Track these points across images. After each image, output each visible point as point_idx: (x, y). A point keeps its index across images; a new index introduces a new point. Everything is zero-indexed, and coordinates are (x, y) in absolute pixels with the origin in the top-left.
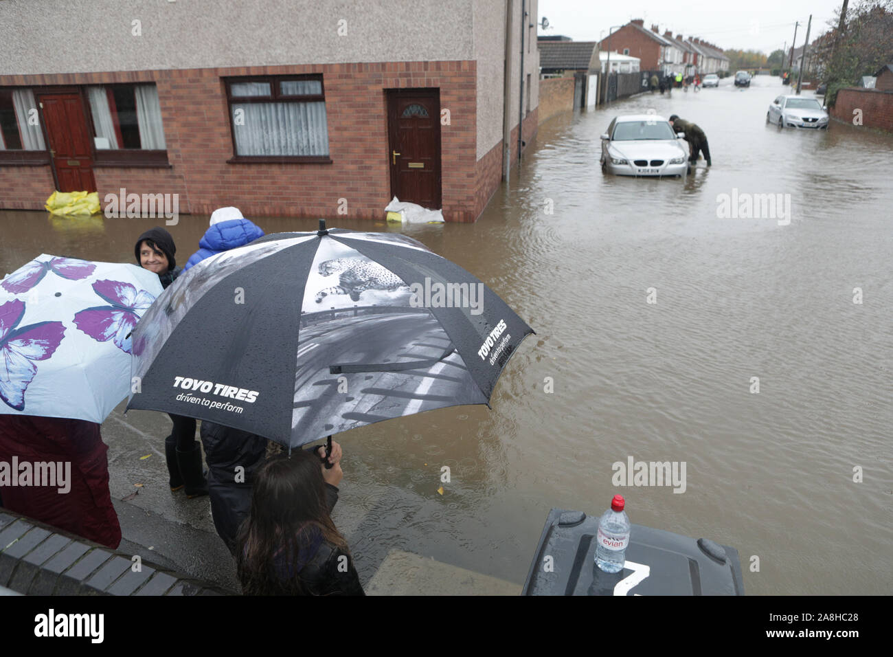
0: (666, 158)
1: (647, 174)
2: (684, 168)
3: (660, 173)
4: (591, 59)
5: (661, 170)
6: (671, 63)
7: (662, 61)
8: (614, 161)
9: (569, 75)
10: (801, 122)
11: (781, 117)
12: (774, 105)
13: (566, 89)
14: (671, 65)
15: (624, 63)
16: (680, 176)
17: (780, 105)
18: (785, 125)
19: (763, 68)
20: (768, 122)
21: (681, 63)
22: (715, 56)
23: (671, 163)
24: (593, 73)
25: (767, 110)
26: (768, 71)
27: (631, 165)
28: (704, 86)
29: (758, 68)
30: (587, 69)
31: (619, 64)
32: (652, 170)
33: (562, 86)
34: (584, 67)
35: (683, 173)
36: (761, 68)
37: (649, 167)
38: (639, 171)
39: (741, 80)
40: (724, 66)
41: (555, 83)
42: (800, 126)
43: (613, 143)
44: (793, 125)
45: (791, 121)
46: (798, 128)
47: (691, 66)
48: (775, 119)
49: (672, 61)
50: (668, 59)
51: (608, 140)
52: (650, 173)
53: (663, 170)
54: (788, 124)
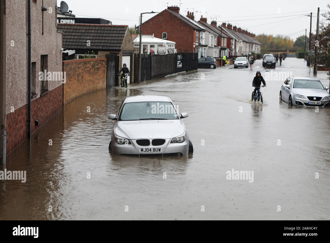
0: (167, 137)
1: (149, 152)
2: (185, 146)
3: (162, 152)
4: (123, 42)
5: (163, 148)
6: (206, 46)
7: (197, 44)
8: (118, 140)
9: (101, 55)
10: (307, 100)
11: (290, 95)
12: (285, 85)
13: (98, 69)
14: (207, 48)
15: (161, 45)
16: (181, 155)
17: (288, 86)
18: (294, 103)
19: (290, 51)
20: (281, 100)
21: (215, 46)
22: (247, 41)
23: (172, 142)
24: (126, 54)
25: (280, 89)
26: (294, 54)
27: (134, 145)
28: (236, 67)
29: (287, 51)
30: (119, 50)
31: (156, 45)
32: (154, 149)
33: (93, 66)
34: (117, 48)
35: (185, 152)
36: (288, 51)
37: (151, 146)
38: (142, 150)
39: (268, 62)
40: (257, 49)
41: (85, 63)
42: (307, 104)
43: (120, 123)
44: (300, 103)
45: (298, 99)
46: (305, 106)
47: (225, 49)
48: (286, 97)
49: (206, 44)
50: (203, 43)
51: (115, 119)
52: (152, 152)
53: (165, 148)
54: (296, 102)
